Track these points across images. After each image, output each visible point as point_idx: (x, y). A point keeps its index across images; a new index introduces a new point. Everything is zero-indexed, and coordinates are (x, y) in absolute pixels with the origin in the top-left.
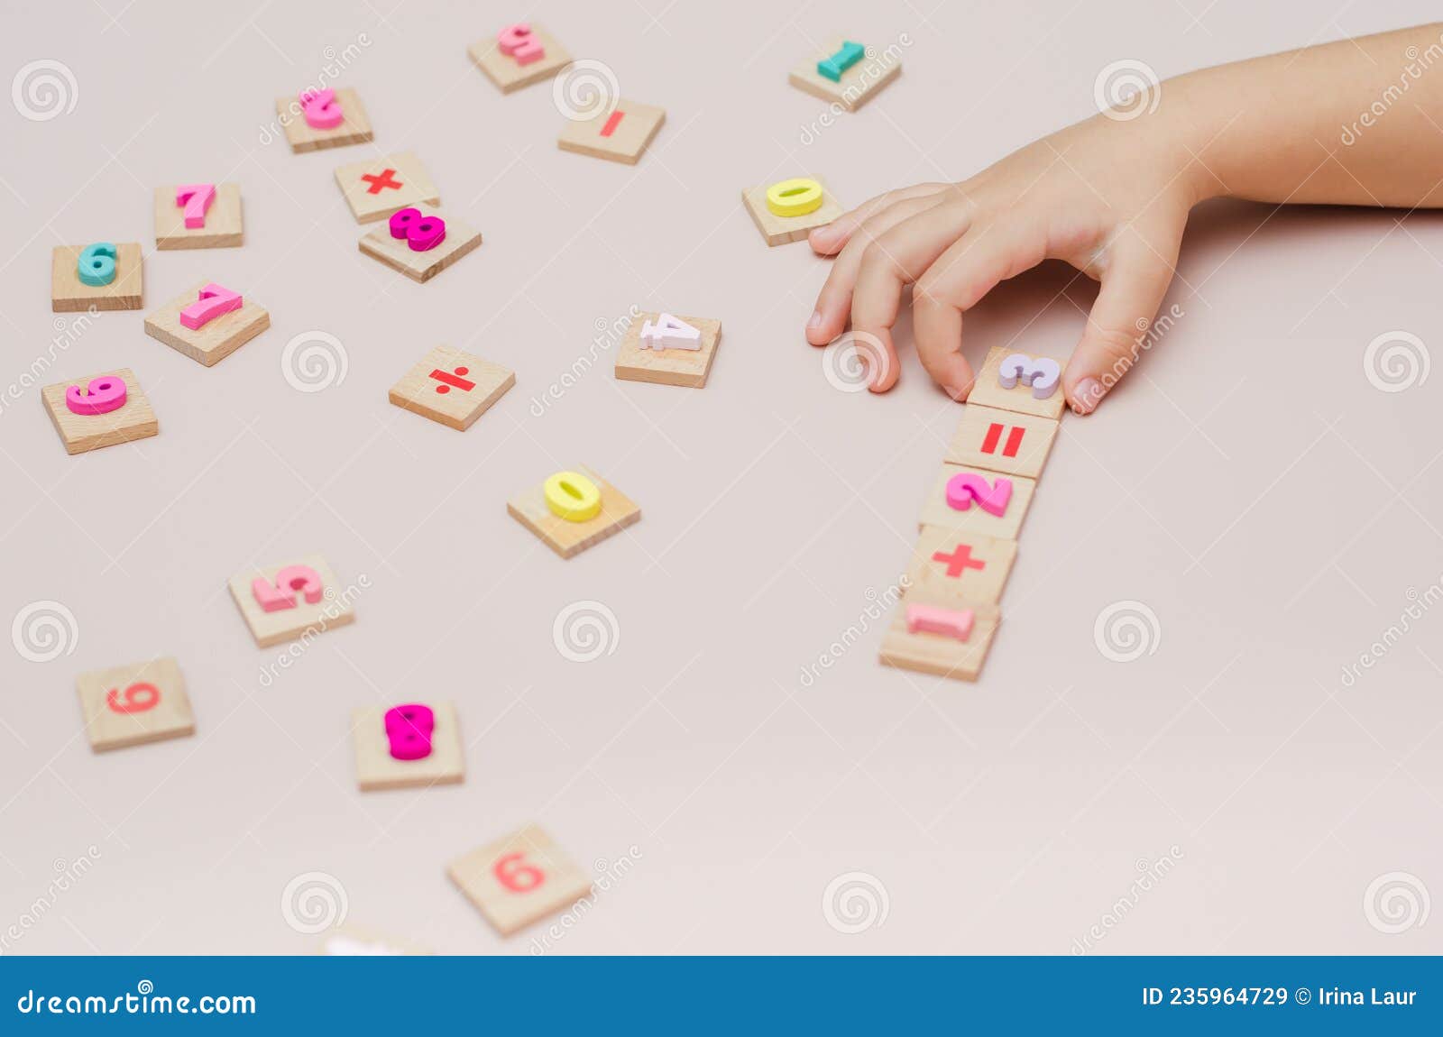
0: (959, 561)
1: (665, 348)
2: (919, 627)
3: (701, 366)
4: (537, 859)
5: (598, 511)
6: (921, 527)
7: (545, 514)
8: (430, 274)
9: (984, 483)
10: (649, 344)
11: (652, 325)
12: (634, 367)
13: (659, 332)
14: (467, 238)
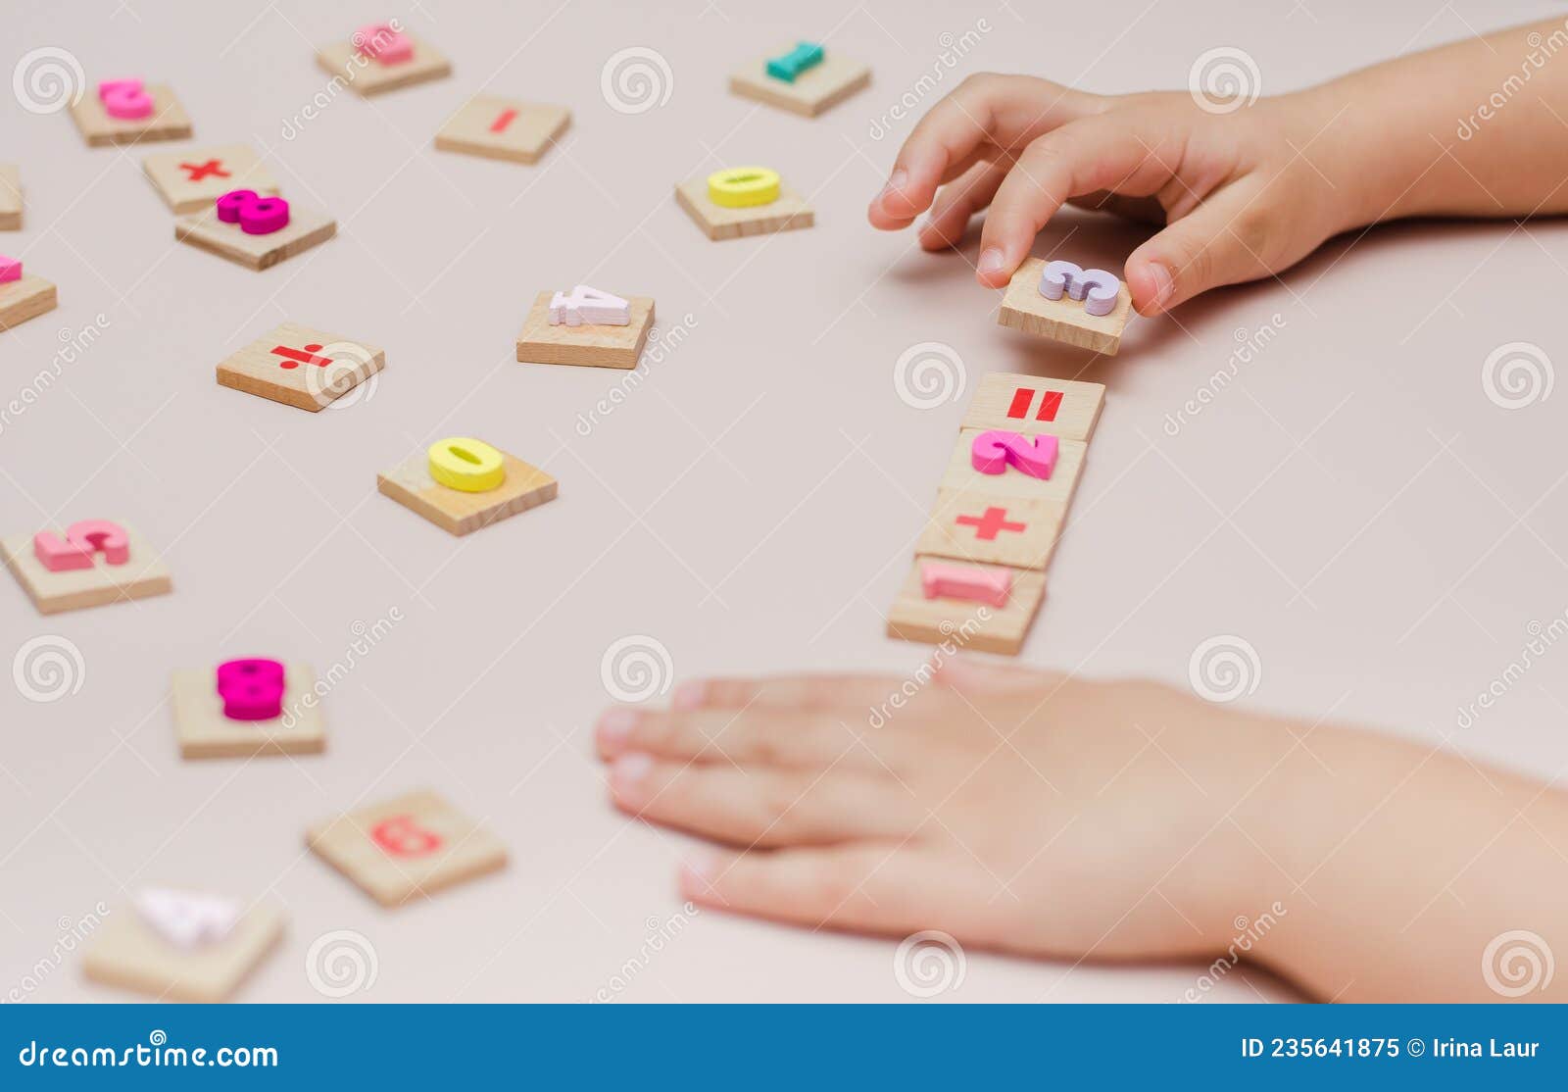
0: (991, 523)
1: (581, 324)
2: (938, 590)
3: (630, 341)
4: (433, 824)
5: (500, 478)
6: (940, 491)
7: (429, 485)
8: (271, 260)
9: (1021, 440)
10: (562, 319)
11: (564, 296)
12: (540, 342)
13: (574, 301)
14: (317, 224)
